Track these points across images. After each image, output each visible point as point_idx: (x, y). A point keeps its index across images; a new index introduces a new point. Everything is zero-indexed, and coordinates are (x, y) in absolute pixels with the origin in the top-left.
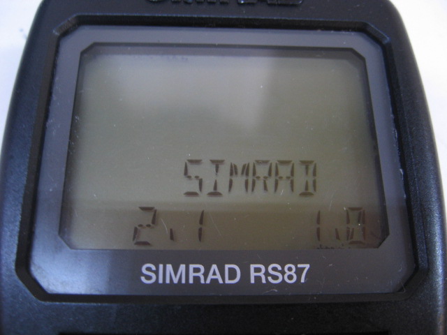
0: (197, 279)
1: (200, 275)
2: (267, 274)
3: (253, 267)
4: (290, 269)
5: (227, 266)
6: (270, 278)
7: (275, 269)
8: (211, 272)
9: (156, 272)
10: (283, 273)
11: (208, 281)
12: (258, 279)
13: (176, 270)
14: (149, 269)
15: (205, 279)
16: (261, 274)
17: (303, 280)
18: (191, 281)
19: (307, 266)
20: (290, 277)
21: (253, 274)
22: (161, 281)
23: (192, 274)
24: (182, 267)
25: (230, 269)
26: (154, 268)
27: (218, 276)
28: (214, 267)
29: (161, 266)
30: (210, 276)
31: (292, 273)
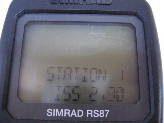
0: (67, 115)
1: (68, 113)
2: (93, 114)
3: (88, 111)
4: (102, 112)
5: (78, 110)
7: (96, 112)
9: (52, 112)
10: (99, 113)
11: (71, 116)
13: (59, 111)
14: (50, 111)
15: (70, 115)
16: (91, 114)
17: (106, 116)
18: (65, 116)
19: (108, 111)
20: (102, 115)
21: (88, 113)
22: (54, 115)
23: (65, 113)
24: (62, 110)
27: (75, 114)
28: (74, 111)
29: (54, 110)
30: (72, 114)
31: (103, 113)
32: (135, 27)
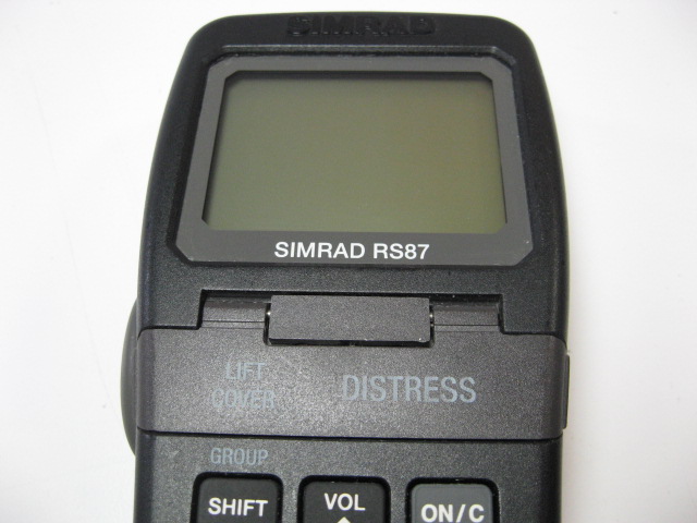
0: (325, 254)
1: (329, 251)
2: (389, 251)
3: (376, 245)
4: (410, 248)
5: (353, 245)
6: (392, 255)
7: (396, 248)
8: (338, 249)
9: (289, 249)
10: (404, 250)
11: (335, 256)
12: (380, 255)
13: (306, 247)
14: (282, 246)
15: (333, 254)
16: (384, 252)
17: (422, 257)
18: (320, 256)
19: (427, 246)
20: (411, 254)
21: (376, 251)
22: (292, 255)
23: (320, 251)
24: (312, 245)
25: (355, 247)
26: (286, 245)
27: (344, 252)
28: (341, 245)
29: (293, 244)
30: (337, 252)
31: (413, 251)
32: (489, 81)
